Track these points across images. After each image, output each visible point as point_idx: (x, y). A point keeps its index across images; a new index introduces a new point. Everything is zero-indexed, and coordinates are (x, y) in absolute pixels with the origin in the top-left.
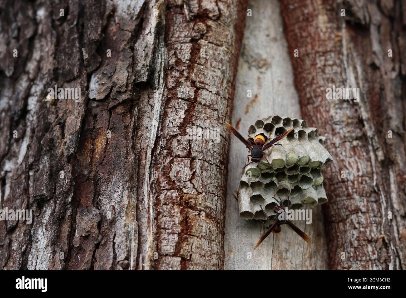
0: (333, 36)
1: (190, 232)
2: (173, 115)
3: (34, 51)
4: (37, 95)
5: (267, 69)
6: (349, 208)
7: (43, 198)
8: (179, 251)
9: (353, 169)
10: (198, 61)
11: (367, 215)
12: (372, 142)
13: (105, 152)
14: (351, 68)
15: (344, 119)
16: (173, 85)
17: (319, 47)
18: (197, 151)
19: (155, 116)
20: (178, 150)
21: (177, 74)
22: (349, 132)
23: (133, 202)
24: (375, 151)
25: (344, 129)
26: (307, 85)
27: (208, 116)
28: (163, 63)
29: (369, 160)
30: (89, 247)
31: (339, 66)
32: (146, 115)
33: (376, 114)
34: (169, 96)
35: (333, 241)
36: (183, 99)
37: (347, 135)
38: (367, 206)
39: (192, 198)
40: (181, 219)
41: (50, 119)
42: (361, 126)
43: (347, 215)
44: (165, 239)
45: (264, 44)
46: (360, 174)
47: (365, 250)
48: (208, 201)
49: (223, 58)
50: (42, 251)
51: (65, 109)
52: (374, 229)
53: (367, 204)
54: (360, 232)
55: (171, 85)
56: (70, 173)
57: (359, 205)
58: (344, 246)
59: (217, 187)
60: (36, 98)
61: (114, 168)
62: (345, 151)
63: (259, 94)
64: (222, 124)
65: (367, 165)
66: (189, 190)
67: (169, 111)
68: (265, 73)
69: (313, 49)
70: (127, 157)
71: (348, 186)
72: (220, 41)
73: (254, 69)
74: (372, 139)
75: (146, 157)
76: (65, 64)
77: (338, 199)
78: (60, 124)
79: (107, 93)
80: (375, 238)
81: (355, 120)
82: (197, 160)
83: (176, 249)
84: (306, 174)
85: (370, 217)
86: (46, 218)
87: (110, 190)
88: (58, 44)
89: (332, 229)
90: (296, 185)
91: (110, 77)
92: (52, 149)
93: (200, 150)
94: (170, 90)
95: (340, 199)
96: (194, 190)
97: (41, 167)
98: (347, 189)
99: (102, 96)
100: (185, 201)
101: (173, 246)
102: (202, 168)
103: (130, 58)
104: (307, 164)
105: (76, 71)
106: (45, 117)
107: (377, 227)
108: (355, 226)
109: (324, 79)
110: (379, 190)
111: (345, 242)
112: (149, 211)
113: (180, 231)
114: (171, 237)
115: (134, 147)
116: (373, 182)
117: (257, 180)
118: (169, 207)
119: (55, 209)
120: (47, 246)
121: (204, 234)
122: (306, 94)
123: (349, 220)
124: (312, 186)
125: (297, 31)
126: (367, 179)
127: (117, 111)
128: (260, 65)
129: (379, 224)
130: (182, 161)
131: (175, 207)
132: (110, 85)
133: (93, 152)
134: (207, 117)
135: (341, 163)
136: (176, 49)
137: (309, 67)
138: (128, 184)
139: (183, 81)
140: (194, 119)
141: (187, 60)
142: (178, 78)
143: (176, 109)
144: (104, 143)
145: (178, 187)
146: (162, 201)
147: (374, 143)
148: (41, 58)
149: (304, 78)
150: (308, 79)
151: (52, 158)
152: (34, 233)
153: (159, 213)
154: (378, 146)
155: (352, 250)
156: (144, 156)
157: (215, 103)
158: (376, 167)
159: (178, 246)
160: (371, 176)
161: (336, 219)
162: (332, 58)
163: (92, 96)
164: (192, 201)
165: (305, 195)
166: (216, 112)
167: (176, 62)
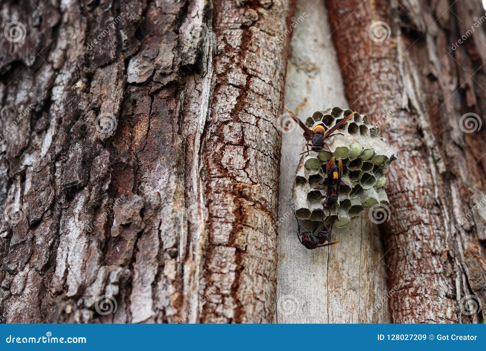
0: (387, 43)
1: (245, 222)
2: (223, 101)
3: (59, 39)
4: (63, 85)
5: (316, 74)
6: (411, 219)
7: (76, 186)
8: (233, 241)
9: (413, 179)
10: (250, 48)
11: (430, 227)
12: (433, 153)
13: (146, 138)
14: (408, 76)
15: (402, 127)
16: (223, 71)
17: (373, 53)
18: (250, 139)
19: (203, 101)
20: (229, 136)
21: (227, 60)
22: (408, 140)
23: (181, 188)
24: (436, 162)
25: (402, 138)
26: (360, 92)
27: (261, 105)
28: (211, 48)
29: (429, 172)
30: (131, 236)
31: (395, 73)
32: (193, 100)
33: (435, 124)
34: (219, 82)
35: (393, 254)
36: (234, 86)
37: (406, 143)
38: (430, 217)
39: (246, 187)
40: (234, 208)
41: (81, 106)
42: (420, 137)
43: (408, 226)
44: (217, 228)
45: (312, 48)
46: (421, 184)
47: (430, 262)
48: (264, 193)
49: (276, 49)
50: (74, 242)
51: (99, 94)
52: (438, 241)
53: (430, 216)
54: (424, 244)
55: (220, 70)
56: (108, 158)
57: (421, 216)
58: (406, 259)
59: (272, 180)
60: (63, 87)
61: (158, 154)
62: (404, 160)
63: (309, 98)
64: (275, 116)
65: (427, 177)
66: (243, 179)
67: (219, 97)
68: (314, 78)
69: (366, 54)
70: (173, 142)
71: (409, 197)
72: (273, 31)
73: (302, 73)
74: (432, 149)
75: (194, 143)
76: (99, 49)
77: (397, 210)
78: (93, 109)
79: (149, 76)
80: (440, 251)
81: (414, 130)
82: (251, 149)
83: (229, 239)
84: (368, 172)
85: (433, 229)
86: (79, 208)
87: (154, 178)
88: (88, 31)
89: (391, 241)
90: (356, 184)
91: (153, 60)
92: (84, 137)
93: (254, 138)
94: (219, 76)
95: (400, 209)
96: (248, 179)
97: (71, 156)
98: (407, 199)
99: (144, 79)
100: (238, 191)
101: (227, 236)
102: (256, 157)
103: (175, 40)
104: (370, 159)
105: (112, 54)
106: (74, 104)
107: (441, 240)
108: (417, 237)
109: (378, 86)
110: (441, 204)
111: (407, 254)
112: (199, 198)
113: (234, 220)
114: (224, 225)
115: (180, 133)
116: (435, 195)
117: (317, 173)
118: (221, 195)
119: (89, 197)
120: (81, 236)
121: (259, 226)
122: (358, 102)
123: (410, 231)
124: (374, 187)
125: (348, 36)
126: (429, 190)
127: (160, 95)
128: (309, 69)
129: (442, 237)
130: (234, 148)
131: (228, 195)
132: (152, 67)
133: (131, 140)
134: (260, 107)
135: (400, 173)
136: (225, 34)
137: (362, 74)
138: (175, 169)
139: (234, 67)
140: (246, 106)
141: (237, 46)
142: (228, 64)
143: (226, 95)
144: (145, 129)
145: (231, 175)
146: (213, 189)
147: (435, 154)
148: (68, 47)
149: (356, 85)
150: (361, 86)
151: (85, 145)
152: (64, 225)
153: (210, 201)
154: (440, 156)
155: (415, 262)
156: (192, 142)
157: (268, 93)
158: (437, 179)
159: (232, 235)
160: (432, 188)
161: (396, 231)
162: (387, 65)
163: (130, 80)
164: (247, 191)
165: (367, 196)
166: (269, 103)
167: (225, 47)
